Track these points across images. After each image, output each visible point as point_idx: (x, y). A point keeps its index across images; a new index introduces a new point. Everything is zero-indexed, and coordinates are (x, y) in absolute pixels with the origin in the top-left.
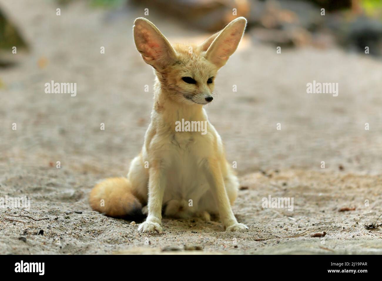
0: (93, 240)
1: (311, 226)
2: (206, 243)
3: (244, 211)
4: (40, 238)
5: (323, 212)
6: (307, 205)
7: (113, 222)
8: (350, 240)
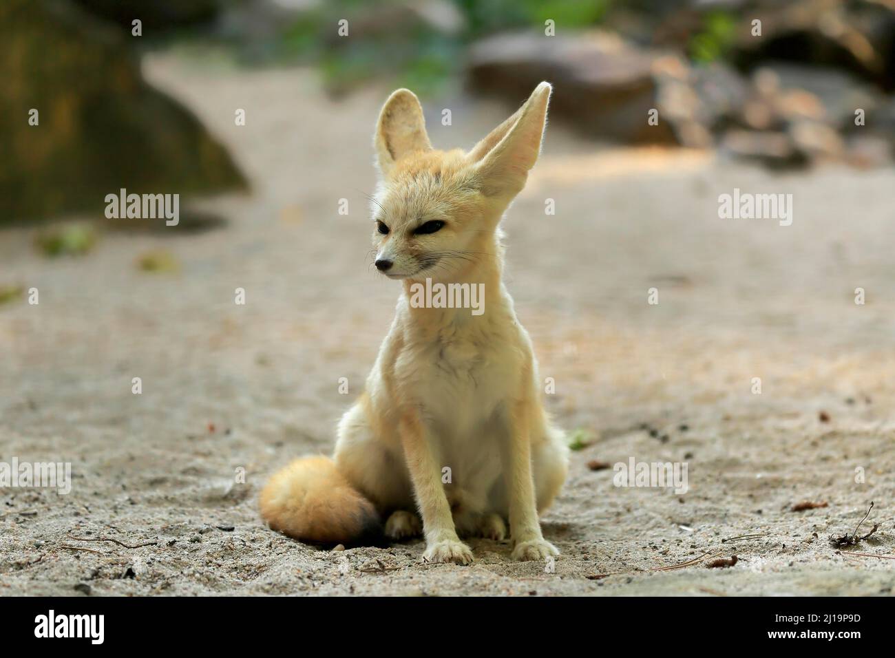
0: (240, 587)
1: (718, 543)
2: (473, 586)
3: (588, 516)
4: (124, 586)
5: (760, 512)
6: (729, 498)
7: (295, 547)
8: (782, 571)
